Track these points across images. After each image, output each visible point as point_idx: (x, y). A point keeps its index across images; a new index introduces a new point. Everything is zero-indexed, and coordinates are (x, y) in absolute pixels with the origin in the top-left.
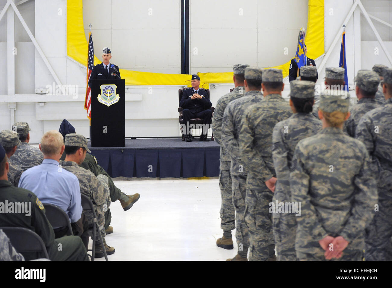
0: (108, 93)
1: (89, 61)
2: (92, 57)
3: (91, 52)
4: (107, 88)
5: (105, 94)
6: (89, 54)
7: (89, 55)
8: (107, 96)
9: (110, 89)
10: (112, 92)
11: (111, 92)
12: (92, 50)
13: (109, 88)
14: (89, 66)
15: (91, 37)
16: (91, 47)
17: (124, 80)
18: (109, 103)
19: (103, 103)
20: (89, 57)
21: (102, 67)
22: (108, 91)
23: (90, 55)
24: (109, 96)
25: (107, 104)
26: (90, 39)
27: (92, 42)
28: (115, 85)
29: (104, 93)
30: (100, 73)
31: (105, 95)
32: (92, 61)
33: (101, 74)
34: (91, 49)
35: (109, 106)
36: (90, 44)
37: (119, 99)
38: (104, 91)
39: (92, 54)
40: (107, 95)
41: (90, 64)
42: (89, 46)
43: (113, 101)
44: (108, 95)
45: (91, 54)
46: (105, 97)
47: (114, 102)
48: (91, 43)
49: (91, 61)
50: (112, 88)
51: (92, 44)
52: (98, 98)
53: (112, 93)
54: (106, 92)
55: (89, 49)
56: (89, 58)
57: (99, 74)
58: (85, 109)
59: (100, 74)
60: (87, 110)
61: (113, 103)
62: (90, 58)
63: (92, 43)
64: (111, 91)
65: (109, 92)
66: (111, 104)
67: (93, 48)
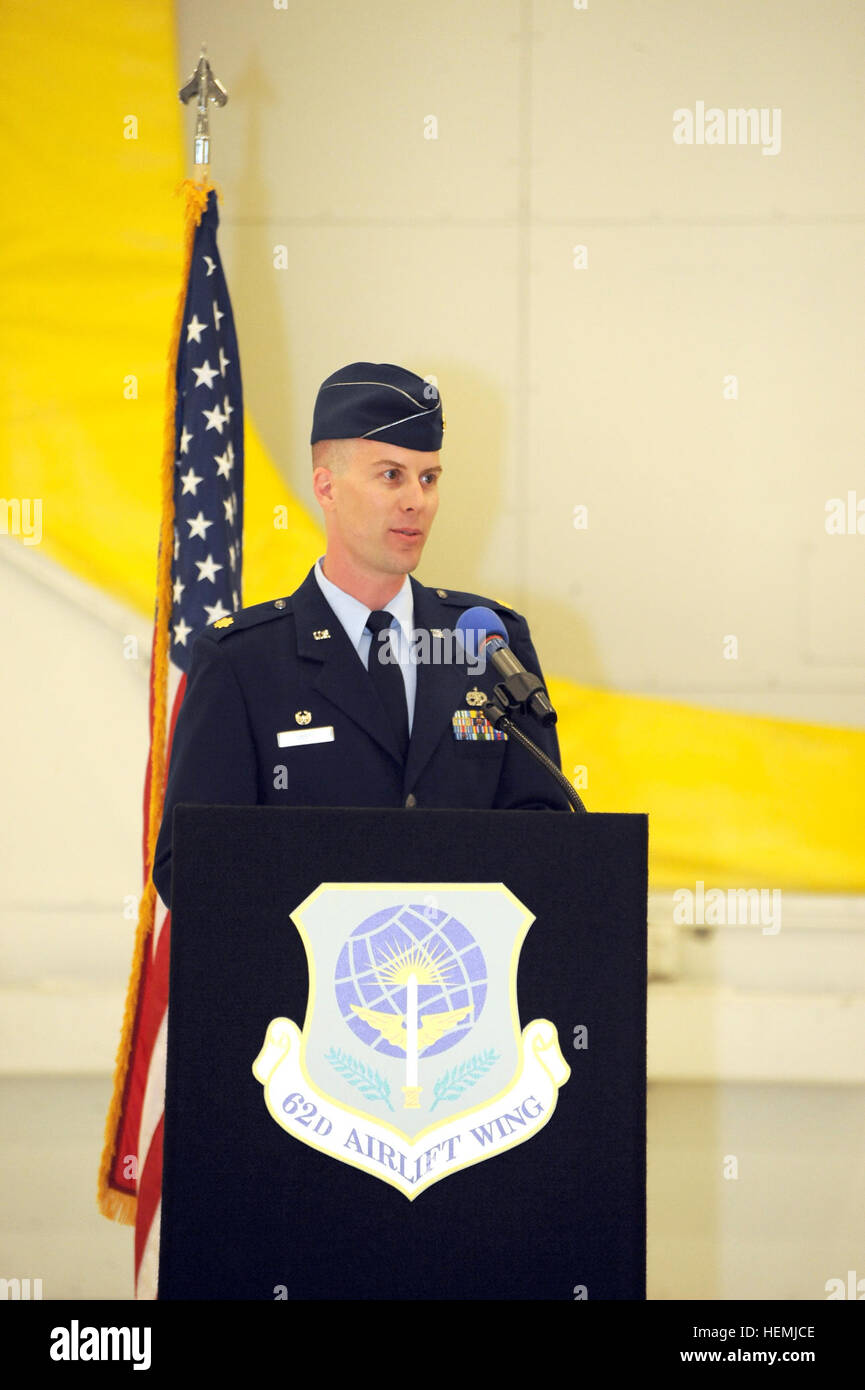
0: (401, 998)
1: (180, 567)
2: (215, 514)
3: (208, 446)
4: (386, 936)
5: (364, 1012)
6: (179, 465)
7: (178, 485)
8: (387, 1048)
9: (437, 949)
10: (468, 986)
11: (446, 994)
12: (216, 420)
13: (421, 930)
14: (182, 632)
15: (204, 235)
16: (205, 375)
17: (632, 831)
18: (413, 1150)
19: (332, 1145)
20: (182, 507)
21: (326, 634)
22: (412, 973)
23: (191, 482)
24: (413, 1041)
25: (386, 1154)
26: (195, 269)
27: (226, 307)
28: (499, 889)
29: (345, 997)
30: (304, 718)
31: (366, 1033)
32: (221, 558)
33: (325, 735)
34: (210, 398)
35: (412, 1191)
36: (195, 330)
37: (564, 1092)
38: (354, 977)
39: (225, 465)
40: (386, 1026)
41: (190, 608)
42: (186, 358)
43: (483, 1115)
44: (411, 1032)
45: (207, 470)
46: (366, 1053)
47: (482, 1135)
48: (205, 318)
49: (208, 569)
50: (458, 933)
51: (222, 340)
52: (261, 1069)
53: (460, 1001)
54: (371, 992)
55: (188, 405)
56: (180, 523)
57: (287, 739)
58: (110, 1214)
59: (307, 735)
60: (130, 1231)
61: (472, 1154)
62: (199, 526)
63: (228, 320)
64: (454, 976)
65: (425, 992)
66: (442, 1168)
67: (230, 387)
